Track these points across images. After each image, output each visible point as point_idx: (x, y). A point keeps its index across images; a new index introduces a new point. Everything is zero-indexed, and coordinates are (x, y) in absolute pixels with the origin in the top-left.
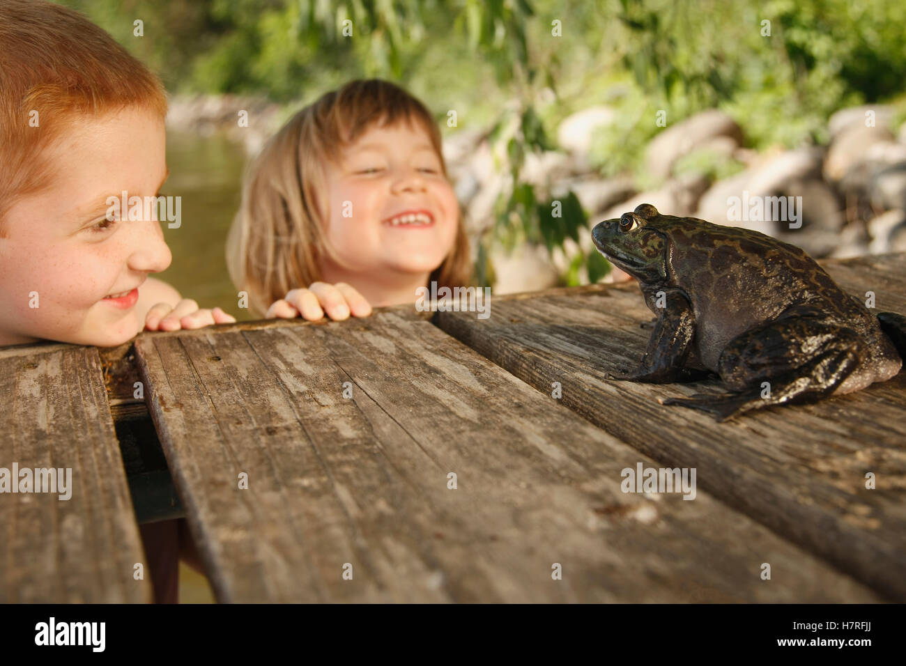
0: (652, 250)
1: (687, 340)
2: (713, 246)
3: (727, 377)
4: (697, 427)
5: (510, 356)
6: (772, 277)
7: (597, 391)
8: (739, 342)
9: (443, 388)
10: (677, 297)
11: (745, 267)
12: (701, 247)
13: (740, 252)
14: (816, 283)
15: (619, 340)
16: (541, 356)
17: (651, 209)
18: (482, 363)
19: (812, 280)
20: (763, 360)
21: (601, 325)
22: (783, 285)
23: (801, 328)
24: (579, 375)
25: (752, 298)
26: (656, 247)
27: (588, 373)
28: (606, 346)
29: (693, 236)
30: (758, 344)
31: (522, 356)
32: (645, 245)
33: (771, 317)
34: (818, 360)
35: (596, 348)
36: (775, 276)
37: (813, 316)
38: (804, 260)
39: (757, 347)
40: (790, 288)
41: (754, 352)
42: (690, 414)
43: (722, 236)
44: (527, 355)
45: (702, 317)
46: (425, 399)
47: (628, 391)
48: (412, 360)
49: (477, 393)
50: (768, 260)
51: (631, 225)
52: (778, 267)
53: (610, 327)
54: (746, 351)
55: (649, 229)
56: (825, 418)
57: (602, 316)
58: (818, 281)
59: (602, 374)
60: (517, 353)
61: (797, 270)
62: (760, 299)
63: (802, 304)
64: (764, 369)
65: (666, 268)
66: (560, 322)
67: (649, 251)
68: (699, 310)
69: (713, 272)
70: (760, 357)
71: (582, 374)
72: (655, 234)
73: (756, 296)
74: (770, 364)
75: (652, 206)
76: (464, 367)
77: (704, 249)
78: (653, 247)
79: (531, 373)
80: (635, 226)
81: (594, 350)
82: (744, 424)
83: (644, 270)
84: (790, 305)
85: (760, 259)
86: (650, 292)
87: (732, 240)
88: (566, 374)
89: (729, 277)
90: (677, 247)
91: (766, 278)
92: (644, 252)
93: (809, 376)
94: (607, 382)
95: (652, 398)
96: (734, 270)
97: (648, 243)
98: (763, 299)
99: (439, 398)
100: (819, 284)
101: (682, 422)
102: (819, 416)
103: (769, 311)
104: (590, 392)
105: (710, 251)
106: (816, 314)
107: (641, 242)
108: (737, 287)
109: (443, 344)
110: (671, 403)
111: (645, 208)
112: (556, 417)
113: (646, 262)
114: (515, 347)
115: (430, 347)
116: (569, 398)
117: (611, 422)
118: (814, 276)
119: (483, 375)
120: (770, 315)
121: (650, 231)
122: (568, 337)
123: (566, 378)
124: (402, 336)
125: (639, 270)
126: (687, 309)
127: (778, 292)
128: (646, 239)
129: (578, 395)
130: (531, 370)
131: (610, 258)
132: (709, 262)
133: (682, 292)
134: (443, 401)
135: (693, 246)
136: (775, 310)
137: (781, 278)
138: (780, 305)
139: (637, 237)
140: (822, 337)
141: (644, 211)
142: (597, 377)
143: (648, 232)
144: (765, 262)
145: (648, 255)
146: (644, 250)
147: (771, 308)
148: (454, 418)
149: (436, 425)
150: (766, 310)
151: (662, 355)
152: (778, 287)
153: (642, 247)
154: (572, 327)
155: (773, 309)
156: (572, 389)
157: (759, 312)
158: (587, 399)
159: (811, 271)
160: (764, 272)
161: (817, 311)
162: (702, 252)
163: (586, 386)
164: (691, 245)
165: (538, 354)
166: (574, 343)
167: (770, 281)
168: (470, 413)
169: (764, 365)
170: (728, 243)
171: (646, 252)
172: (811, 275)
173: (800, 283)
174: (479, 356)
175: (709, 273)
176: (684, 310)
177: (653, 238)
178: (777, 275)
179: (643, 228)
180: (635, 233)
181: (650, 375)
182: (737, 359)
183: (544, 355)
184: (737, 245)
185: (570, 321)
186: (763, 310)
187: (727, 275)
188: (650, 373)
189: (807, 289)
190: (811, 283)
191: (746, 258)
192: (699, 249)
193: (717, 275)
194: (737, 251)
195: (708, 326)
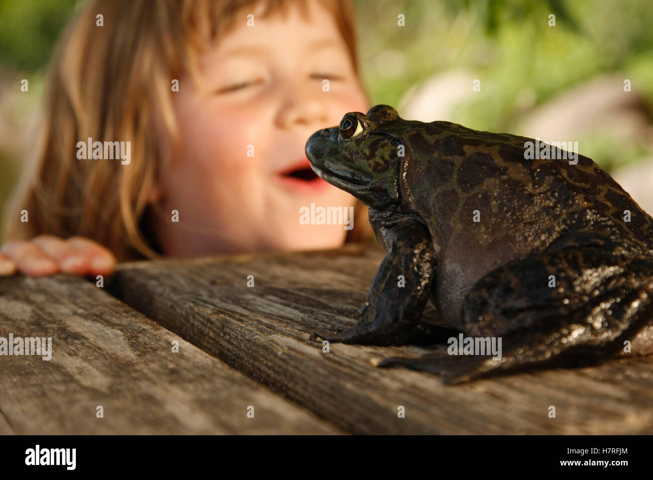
0: (381, 162)
1: (423, 284)
2: (462, 153)
3: (471, 329)
4: (413, 390)
5: (196, 323)
6: (539, 194)
7: (293, 353)
8: (488, 280)
9: (76, 354)
10: (412, 225)
11: (504, 182)
12: (446, 155)
13: (498, 161)
14: (606, 202)
15: (353, 301)
16: (234, 318)
17: (389, 111)
18: (147, 327)
19: (601, 198)
20: (521, 303)
21: (337, 287)
22: (556, 204)
23: (575, 258)
24: (277, 337)
25: (511, 224)
26: (387, 158)
27: (289, 335)
28: (331, 308)
29: (437, 141)
30: (514, 281)
31: (209, 320)
32: (372, 155)
33: (538, 249)
34: (596, 302)
35: (315, 310)
36: (545, 193)
37: (596, 245)
38: (593, 173)
39: (513, 285)
40: (565, 208)
41: (508, 291)
42: (411, 377)
43: (476, 140)
44: (214, 318)
45: (442, 252)
46: (42, 367)
47: (337, 353)
48: (48, 326)
49: (122, 359)
50: (535, 170)
51: (354, 129)
52: (549, 179)
53: (348, 288)
54: (497, 291)
55: (379, 134)
56: (604, 381)
57: (343, 277)
58: (608, 200)
59: (307, 336)
60: (203, 317)
61: (577, 184)
62: (522, 225)
63: (582, 230)
64: (521, 316)
65: (398, 185)
66: (280, 285)
67: (377, 164)
68: (440, 244)
69: (459, 191)
70: (516, 299)
71: (280, 336)
72: (386, 141)
73: (517, 222)
74: (529, 309)
75: (390, 108)
76: (119, 332)
77: (449, 158)
78: (383, 158)
79: (217, 343)
80: (359, 129)
81: (312, 312)
82: (481, 388)
83: (371, 189)
84: (564, 230)
85: (525, 170)
86: (380, 221)
87: (489, 145)
88: (258, 336)
89: (480, 196)
90: (414, 157)
91: (531, 195)
92: (370, 166)
93: (584, 323)
94: (311, 345)
95: (367, 361)
96: (488, 186)
97: (377, 153)
98: (525, 224)
99: (65, 366)
100: (609, 204)
101: (395, 385)
102: (595, 379)
103: (534, 240)
104: (284, 357)
105: (457, 160)
106: (601, 243)
107: (367, 152)
108: (491, 210)
109: (100, 308)
110: (387, 365)
111: (381, 110)
112: (218, 382)
113: (372, 177)
114: (202, 309)
115: (81, 311)
116: (260, 370)
117: (307, 395)
118: (603, 194)
119: (141, 340)
120: (537, 243)
121: (380, 137)
122: (282, 298)
123: (257, 341)
124: (48, 300)
125: (362, 190)
126: (425, 241)
127: (548, 214)
128: (373, 147)
129: (270, 364)
130: (218, 339)
131: (325, 176)
132: (455, 176)
133: (419, 219)
134: (69, 369)
135: (436, 155)
136: (543, 238)
137: (553, 195)
138: (549, 231)
139: (362, 145)
140: (603, 270)
141: (377, 114)
142: (301, 340)
143: (377, 138)
144: (532, 174)
145: (375, 169)
146: (371, 162)
147: (537, 236)
148: (73, 386)
149: (44, 394)
150: (530, 239)
151: (387, 304)
152: (549, 207)
153: (368, 158)
154: (297, 289)
155: (539, 238)
156: (263, 356)
157: (520, 242)
158: (280, 367)
159: (600, 187)
160: (529, 188)
161: (602, 238)
162: (447, 162)
163: (280, 349)
164: (433, 153)
165: (230, 316)
166: (288, 306)
167: (537, 200)
168: (100, 380)
169: (521, 310)
170: (482, 149)
171: (373, 164)
172: (600, 191)
173: (580, 201)
174: (146, 319)
175: (454, 192)
176: (420, 241)
177: (383, 146)
178: (548, 191)
179: (371, 133)
180: (359, 141)
181: (370, 333)
182: (484, 303)
183: (237, 316)
184: (494, 152)
185: (295, 283)
186: (526, 239)
187: (478, 193)
188: (371, 330)
189: (590, 209)
190: (596, 202)
191: (506, 169)
192: (444, 158)
193: (465, 195)
194: (493, 160)
195: (450, 266)
